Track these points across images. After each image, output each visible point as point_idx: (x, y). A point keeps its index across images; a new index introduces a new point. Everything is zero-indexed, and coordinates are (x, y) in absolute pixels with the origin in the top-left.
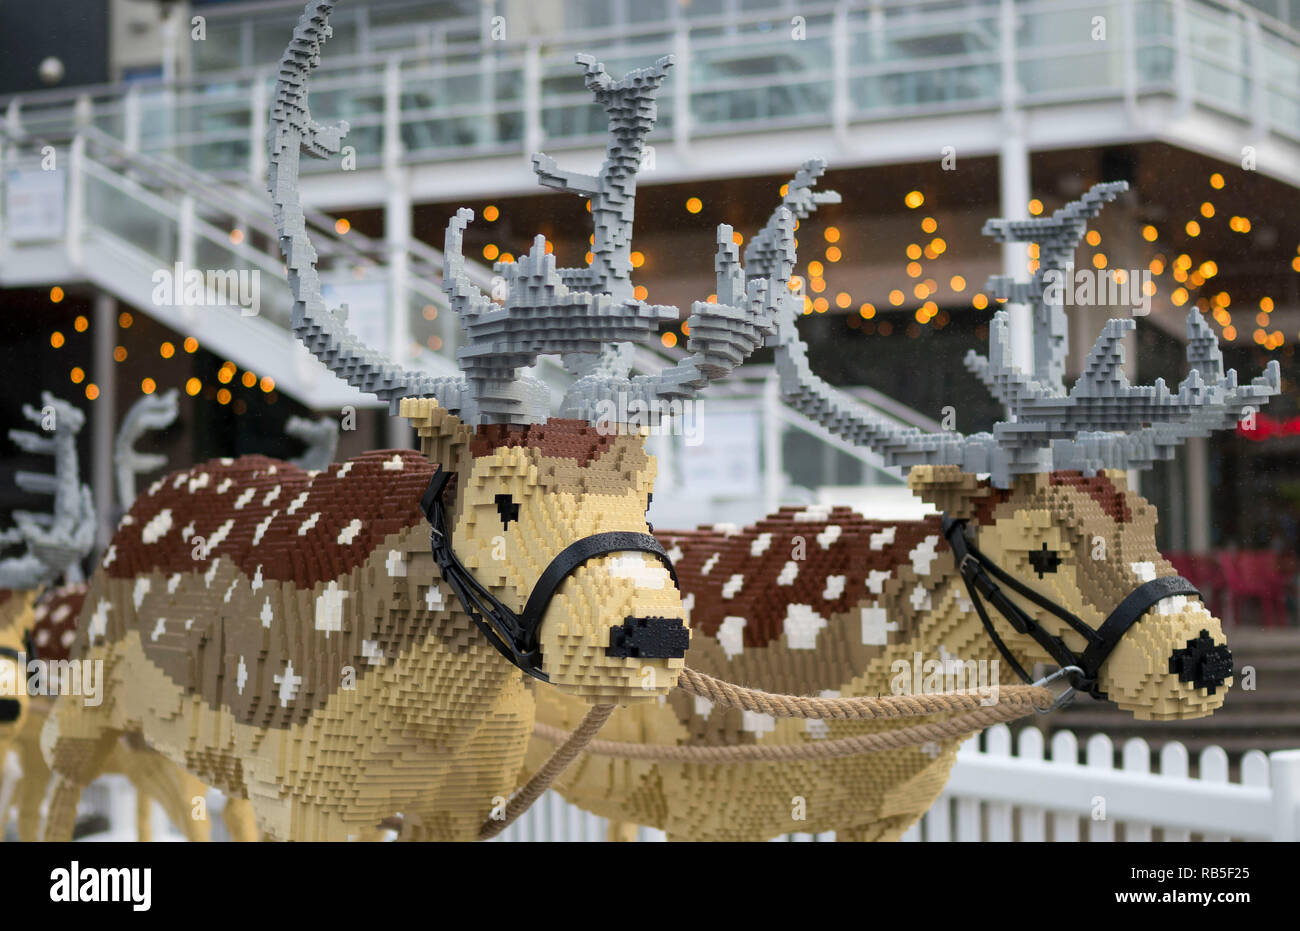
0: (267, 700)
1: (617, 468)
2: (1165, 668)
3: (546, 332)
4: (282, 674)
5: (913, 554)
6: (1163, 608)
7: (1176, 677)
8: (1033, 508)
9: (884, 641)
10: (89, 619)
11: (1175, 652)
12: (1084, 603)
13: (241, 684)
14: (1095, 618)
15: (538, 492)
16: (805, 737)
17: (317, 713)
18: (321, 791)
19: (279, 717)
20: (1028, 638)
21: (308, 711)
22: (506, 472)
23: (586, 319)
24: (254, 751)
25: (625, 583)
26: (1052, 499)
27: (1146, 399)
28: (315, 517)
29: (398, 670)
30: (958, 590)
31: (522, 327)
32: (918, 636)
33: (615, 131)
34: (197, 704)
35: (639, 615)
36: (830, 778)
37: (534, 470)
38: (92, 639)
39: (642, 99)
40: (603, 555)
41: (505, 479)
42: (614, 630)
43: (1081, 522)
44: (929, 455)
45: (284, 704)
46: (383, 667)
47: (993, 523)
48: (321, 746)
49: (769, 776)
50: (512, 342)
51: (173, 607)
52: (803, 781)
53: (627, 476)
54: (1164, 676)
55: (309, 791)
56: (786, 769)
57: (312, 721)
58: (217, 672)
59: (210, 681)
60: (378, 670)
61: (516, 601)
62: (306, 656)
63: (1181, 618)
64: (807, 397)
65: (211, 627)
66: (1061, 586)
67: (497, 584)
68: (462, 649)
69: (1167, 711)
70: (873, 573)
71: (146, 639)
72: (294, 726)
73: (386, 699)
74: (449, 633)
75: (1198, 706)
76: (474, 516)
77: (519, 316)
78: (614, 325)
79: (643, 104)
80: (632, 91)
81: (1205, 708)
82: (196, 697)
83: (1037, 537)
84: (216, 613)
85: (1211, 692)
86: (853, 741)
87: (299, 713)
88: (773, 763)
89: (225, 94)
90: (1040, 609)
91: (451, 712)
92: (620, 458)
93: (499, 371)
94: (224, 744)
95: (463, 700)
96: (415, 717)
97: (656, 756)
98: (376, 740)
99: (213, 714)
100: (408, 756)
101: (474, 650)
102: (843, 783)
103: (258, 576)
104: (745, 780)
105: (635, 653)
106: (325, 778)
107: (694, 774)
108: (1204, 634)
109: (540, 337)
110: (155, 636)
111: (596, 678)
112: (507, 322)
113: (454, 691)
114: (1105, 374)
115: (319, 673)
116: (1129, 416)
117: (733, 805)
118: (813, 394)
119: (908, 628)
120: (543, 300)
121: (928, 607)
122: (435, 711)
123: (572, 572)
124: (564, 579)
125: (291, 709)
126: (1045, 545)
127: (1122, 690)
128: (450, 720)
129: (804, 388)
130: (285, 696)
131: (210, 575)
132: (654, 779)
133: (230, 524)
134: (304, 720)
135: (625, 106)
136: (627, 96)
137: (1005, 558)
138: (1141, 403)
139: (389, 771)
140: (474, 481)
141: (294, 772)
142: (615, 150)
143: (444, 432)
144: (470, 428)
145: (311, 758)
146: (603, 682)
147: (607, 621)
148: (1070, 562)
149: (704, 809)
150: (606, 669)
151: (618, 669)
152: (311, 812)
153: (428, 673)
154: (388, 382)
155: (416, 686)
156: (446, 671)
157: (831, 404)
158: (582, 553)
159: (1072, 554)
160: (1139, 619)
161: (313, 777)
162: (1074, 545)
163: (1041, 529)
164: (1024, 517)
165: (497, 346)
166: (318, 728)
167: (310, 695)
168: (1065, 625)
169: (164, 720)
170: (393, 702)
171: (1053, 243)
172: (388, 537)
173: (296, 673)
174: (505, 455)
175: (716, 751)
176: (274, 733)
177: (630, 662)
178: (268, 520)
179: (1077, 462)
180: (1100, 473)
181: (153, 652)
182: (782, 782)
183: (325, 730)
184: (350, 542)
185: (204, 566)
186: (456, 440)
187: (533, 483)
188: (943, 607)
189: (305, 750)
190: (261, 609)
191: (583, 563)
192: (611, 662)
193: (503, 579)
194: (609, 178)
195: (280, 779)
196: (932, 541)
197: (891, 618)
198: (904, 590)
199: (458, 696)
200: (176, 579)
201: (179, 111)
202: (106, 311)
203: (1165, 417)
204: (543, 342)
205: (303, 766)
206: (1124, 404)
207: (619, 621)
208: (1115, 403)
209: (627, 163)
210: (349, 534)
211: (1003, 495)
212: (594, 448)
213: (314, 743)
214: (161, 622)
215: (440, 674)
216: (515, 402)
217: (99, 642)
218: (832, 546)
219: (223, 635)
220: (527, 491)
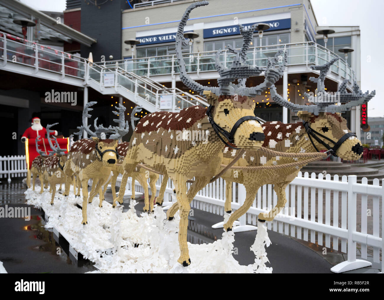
0: (172, 153)
1: (248, 104)
2: (351, 150)
3: (238, 73)
4: (175, 148)
5: (296, 129)
6: (350, 138)
7: (353, 151)
8: (323, 119)
9: (289, 146)
10: (132, 141)
11: (353, 147)
12: (334, 137)
13: (166, 150)
14: (336, 140)
15: (233, 108)
16: (272, 165)
17: (182, 155)
18: (183, 171)
19: (174, 156)
20: (321, 144)
21: (180, 155)
22: (226, 104)
23: (247, 70)
24: (169, 163)
25: (252, 125)
26: (327, 117)
27: (351, 95)
28: (181, 118)
29: (199, 147)
30: (306, 136)
31: (233, 72)
32: (296, 145)
33: (244, 41)
34: (156, 155)
35: (256, 132)
36: (277, 173)
37: (232, 104)
38: (133, 145)
39: (250, 34)
40: (247, 120)
41: (226, 106)
42: (251, 134)
43: (333, 122)
44: (301, 109)
45: (175, 154)
46: (196, 146)
47: (315, 122)
48: (183, 162)
49: (265, 172)
50: (231, 76)
51: (150, 138)
52: (272, 173)
53: (250, 106)
54: (350, 151)
55: (180, 171)
56: (268, 171)
57: (181, 157)
58: (160, 149)
59: (159, 151)
60: (195, 147)
61: (229, 130)
62: (180, 144)
63: (354, 140)
64: (276, 98)
65: (159, 140)
66: (329, 134)
67: (224, 127)
68: (213, 142)
69: (350, 158)
70: (287, 133)
71: (144, 144)
72: (177, 158)
73: (196, 153)
74: (210, 139)
75: (357, 158)
76: (219, 114)
77: (233, 70)
78: (253, 72)
79: (251, 35)
80: (249, 32)
81: (358, 158)
82: (156, 154)
83: (324, 125)
84: (160, 138)
85: (359, 155)
86: (284, 165)
87: (178, 155)
88: (266, 170)
89: (142, 61)
90: (324, 139)
91: (210, 155)
92: (249, 103)
93: (226, 83)
94: (162, 163)
95: (212, 152)
96: (202, 156)
97: (242, 169)
98: (194, 161)
99: (159, 157)
100: (200, 164)
101: (216, 142)
102: (279, 174)
103: (170, 130)
104: (260, 173)
105: (255, 139)
106: (183, 168)
107: (250, 172)
108: (358, 143)
109: (237, 75)
110: (146, 143)
111: (246, 144)
112: (230, 71)
113: (211, 151)
114: (343, 90)
115: (183, 148)
116: (347, 99)
117: (257, 178)
118: (278, 97)
119: (294, 143)
120: (238, 66)
121: (299, 139)
122: (207, 155)
123: (241, 123)
124: (240, 125)
125: (177, 155)
126: (326, 126)
127: (341, 154)
128: (209, 157)
129: (276, 96)
130: (176, 152)
131: (158, 131)
132: (241, 173)
133: (161, 122)
134: (179, 157)
135: (247, 35)
136: (248, 33)
137: (317, 129)
138: (350, 96)
139: (196, 167)
140: (219, 106)
141: (177, 167)
142: (244, 45)
143: (212, 97)
144: (218, 96)
145: (181, 164)
146: (248, 145)
147: (249, 133)
148: (331, 129)
149: (252, 179)
150: (249, 142)
151: (251, 143)
152: (180, 175)
153: (205, 147)
154: (200, 88)
155: (203, 150)
156: (209, 147)
157: (281, 99)
158: (243, 120)
159: (331, 128)
160: (345, 140)
161: (181, 168)
162: (332, 126)
163: (325, 123)
164: (321, 121)
165: (227, 77)
166: (182, 158)
167: (181, 152)
168: (329, 142)
169: (148, 159)
170: (198, 153)
171: (323, 70)
172: (197, 121)
173: (178, 148)
174: (226, 101)
175: (255, 167)
176: (173, 160)
177: (254, 141)
178: (170, 120)
179: (330, 111)
180: (335, 113)
181: (146, 146)
182: (268, 173)
183: (184, 158)
184: (189, 122)
185: (157, 129)
186: (215, 99)
187: (232, 106)
188: (302, 139)
189: (180, 162)
190: (170, 136)
191: (244, 121)
192: (250, 141)
193: (226, 126)
194: (242, 51)
195: (174, 168)
196: (300, 127)
197: (291, 142)
198: (294, 136)
199: (211, 152)
200: (151, 132)
201: (134, 64)
202: (121, 99)
203: (354, 100)
204: (237, 76)
205: (179, 166)
206: (346, 96)
207: (252, 133)
208: (344, 96)
209: (246, 48)
210: (189, 121)
211: (317, 117)
212: (243, 100)
213: (182, 161)
214: (148, 140)
215: (208, 147)
216: (228, 90)
217: (134, 145)
218: (278, 128)
219: (162, 141)
220: (231, 108)
